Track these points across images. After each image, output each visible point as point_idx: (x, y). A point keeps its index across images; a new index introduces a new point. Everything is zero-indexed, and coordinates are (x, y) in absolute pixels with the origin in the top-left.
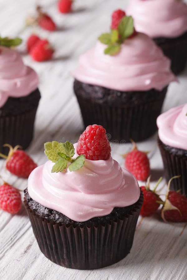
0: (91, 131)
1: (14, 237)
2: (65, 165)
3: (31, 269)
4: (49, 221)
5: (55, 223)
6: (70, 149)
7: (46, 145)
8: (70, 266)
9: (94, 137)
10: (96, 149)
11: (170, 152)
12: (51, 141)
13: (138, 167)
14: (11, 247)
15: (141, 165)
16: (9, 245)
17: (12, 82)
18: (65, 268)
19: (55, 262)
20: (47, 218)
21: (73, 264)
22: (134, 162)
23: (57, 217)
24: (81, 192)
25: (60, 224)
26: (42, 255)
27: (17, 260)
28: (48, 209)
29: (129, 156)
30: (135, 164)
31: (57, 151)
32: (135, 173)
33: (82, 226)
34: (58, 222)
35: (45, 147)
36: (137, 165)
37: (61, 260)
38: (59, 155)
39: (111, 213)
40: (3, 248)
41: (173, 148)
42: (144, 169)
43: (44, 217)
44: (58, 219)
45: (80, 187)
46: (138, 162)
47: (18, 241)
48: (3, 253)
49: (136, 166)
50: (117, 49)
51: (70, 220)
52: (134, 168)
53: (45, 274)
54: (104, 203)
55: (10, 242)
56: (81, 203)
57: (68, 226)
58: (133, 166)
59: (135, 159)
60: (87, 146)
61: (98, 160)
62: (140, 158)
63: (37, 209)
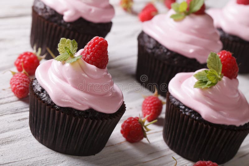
0: (96, 40)
1: (20, 109)
2: (66, 58)
3: (13, 131)
4: (38, 96)
5: (41, 99)
6: (74, 47)
7: (62, 40)
8: (41, 142)
9: (96, 45)
10: (93, 55)
11: (171, 101)
12: (67, 38)
13: (149, 108)
14: (13, 113)
15: (153, 107)
16: (12, 112)
17: (89, 7)
18: (38, 142)
19: (33, 134)
20: (37, 94)
21: (44, 140)
22: (148, 103)
23: (45, 95)
24: (69, 84)
25: (44, 102)
26: (29, 128)
27: (8, 122)
28: (42, 88)
29: (147, 98)
30: (148, 105)
31: (66, 46)
32: (145, 112)
33: (58, 110)
34: (43, 100)
35: (60, 41)
36: (150, 106)
37: (37, 134)
38: (65, 48)
39: (86, 111)
40: (6, 111)
41: (174, 98)
42: (153, 112)
43: (36, 92)
44: (44, 97)
45: (69, 79)
46: (151, 105)
47: (21, 113)
48: (2, 114)
49: (148, 107)
50: (181, 17)
51: (52, 102)
52: (146, 108)
53: (20, 138)
54: (82, 99)
55: (15, 110)
56: (65, 92)
57: (48, 105)
58: (146, 106)
59: (150, 102)
60: (88, 50)
61: (92, 64)
62: (154, 103)
63: (35, 86)
